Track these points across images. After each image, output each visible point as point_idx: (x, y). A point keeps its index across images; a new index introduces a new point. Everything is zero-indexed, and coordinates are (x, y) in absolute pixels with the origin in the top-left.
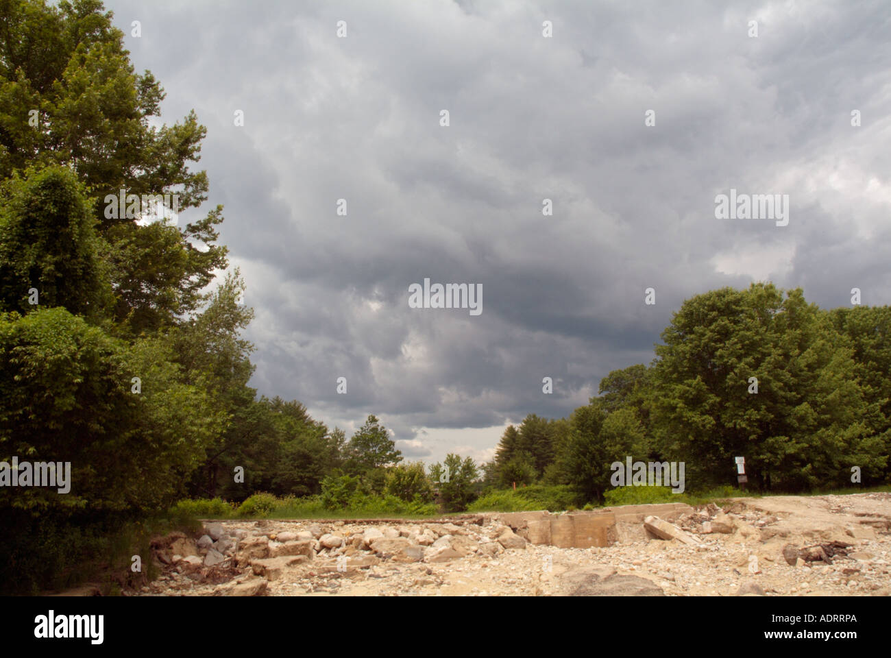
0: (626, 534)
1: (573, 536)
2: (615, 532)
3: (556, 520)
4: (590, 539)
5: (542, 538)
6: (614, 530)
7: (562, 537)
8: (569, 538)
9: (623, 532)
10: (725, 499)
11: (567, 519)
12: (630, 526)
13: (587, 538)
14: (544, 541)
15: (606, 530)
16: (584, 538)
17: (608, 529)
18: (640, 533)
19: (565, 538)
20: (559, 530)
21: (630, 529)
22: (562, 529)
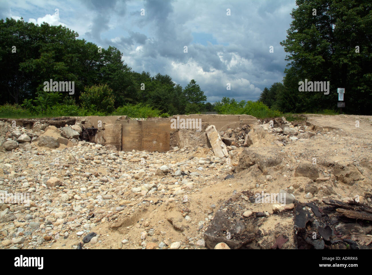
0: (187, 139)
1: (141, 139)
2: (177, 138)
3: (127, 124)
4: (155, 142)
5: (114, 138)
6: (176, 135)
7: (131, 139)
8: (137, 140)
9: (185, 138)
10: (299, 115)
11: (137, 123)
12: (192, 133)
13: (152, 141)
14: (115, 141)
15: (169, 136)
16: (150, 141)
17: (171, 134)
18: (201, 140)
19: (133, 140)
20: (130, 133)
21: (192, 136)
22: (132, 132)
